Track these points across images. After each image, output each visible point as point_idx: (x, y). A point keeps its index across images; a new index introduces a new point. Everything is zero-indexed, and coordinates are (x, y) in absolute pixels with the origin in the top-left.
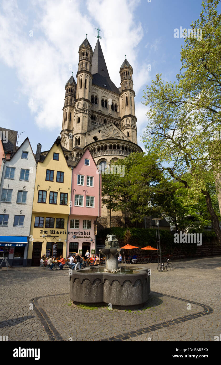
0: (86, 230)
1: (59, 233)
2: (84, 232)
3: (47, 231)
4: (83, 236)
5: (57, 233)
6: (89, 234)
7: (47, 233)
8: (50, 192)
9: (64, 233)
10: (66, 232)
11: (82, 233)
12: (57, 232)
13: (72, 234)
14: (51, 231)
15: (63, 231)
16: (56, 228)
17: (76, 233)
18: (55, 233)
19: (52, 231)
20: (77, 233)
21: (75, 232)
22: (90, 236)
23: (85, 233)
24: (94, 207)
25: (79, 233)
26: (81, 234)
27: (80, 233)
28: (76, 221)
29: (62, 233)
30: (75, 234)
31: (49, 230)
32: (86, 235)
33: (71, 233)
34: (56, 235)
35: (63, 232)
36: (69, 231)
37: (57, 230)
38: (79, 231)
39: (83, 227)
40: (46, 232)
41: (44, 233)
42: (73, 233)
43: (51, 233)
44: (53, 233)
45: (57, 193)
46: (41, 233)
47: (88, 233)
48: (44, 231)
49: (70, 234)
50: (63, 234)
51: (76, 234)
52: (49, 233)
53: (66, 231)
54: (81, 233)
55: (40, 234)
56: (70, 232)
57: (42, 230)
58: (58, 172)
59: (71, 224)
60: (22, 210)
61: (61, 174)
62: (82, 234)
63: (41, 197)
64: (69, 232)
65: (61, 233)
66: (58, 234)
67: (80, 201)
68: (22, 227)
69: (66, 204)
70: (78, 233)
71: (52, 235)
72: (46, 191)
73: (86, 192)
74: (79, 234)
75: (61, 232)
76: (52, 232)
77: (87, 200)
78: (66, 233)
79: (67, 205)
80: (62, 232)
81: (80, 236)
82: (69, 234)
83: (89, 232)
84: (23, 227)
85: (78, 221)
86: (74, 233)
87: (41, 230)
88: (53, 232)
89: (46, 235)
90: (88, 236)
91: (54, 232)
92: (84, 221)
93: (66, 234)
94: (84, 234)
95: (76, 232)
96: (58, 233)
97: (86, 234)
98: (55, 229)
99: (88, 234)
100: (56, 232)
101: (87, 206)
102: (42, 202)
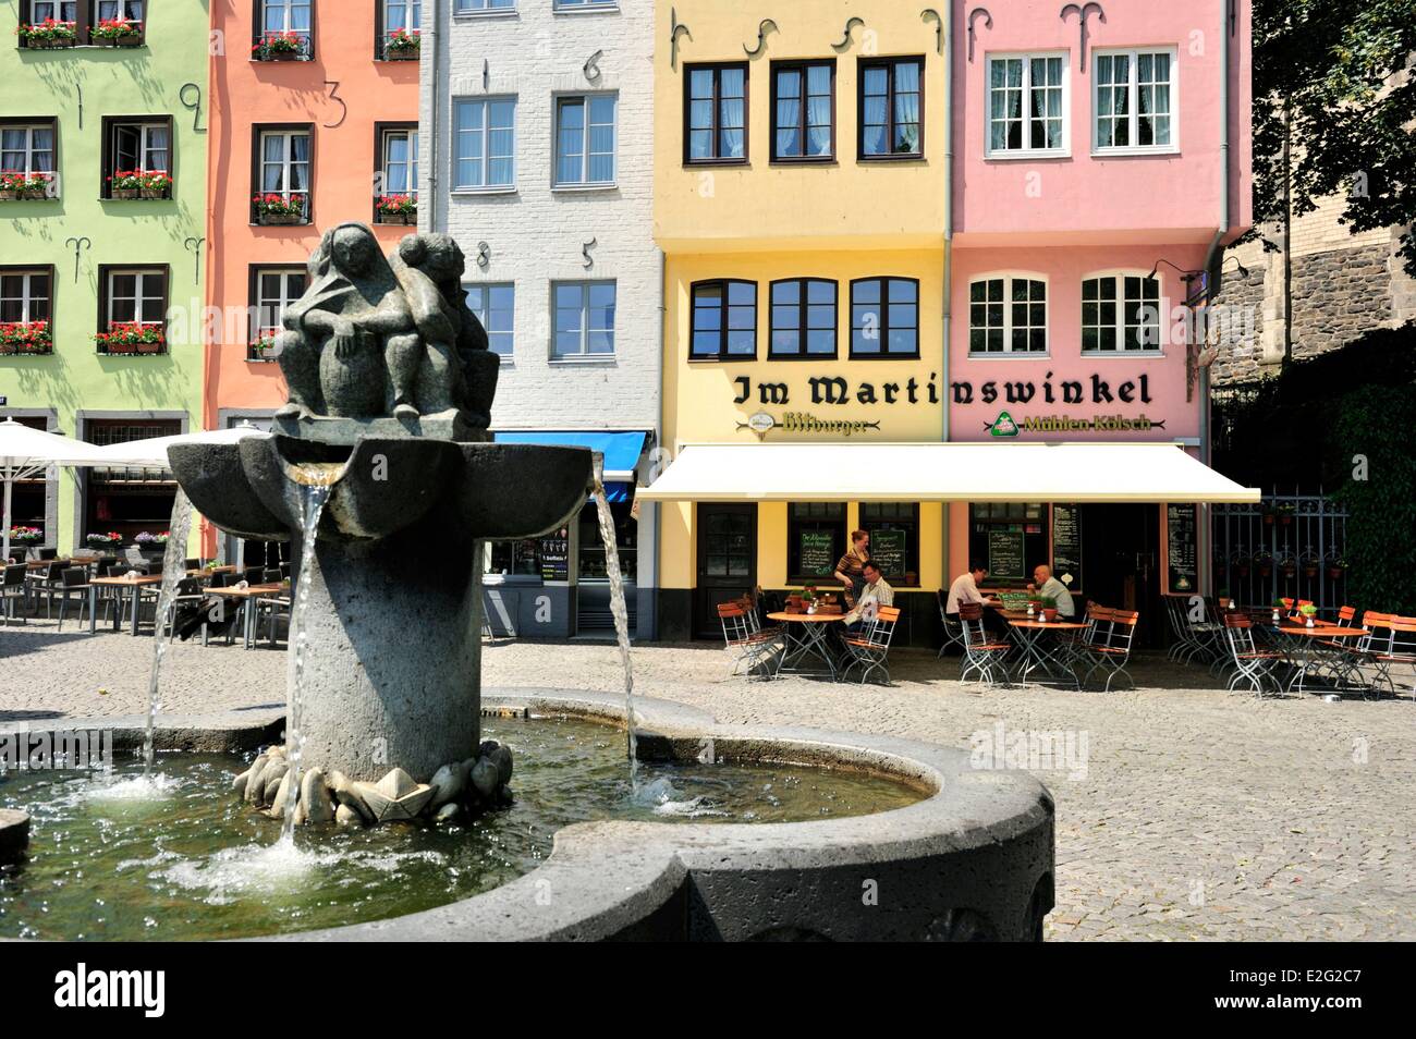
0: (1117, 365)
1: (880, 393)
2: (1095, 378)
3: (784, 387)
4: (1088, 409)
5: (860, 396)
6: (1146, 399)
7: (785, 401)
8: (777, 66)
9: (922, 393)
10: (938, 383)
11: (1072, 392)
12: (863, 386)
13: (987, 400)
14: (814, 382)
15: (911, 381)
16: (853, 356)
17: (1020, 393)
18: (843, 400)
19: (824, 380)
20: (1031, 387)
21: (1009, 386)
22: (1152, 412)
23: (1105, 386)
24: (1173, 146)
25: (1048, 387)
26: (1067, 399)
27: (1058, 392)
28: (1019, 287)
29: (902, 395)
30: (1011, 399)
31: (797, 375)
32: (1116, 408)
33: (977, 394)
34: (854, 411)
35: (912, 386)
36: (960, 379)
37: (858, 373)
38: (1050, 375)
39: (1089, 343)
40: (775, 393)
41: (764, 400)
42: (995, 394)
43: (816, 399)
44: (830, 399)
45: (830, 63)
46: (737, 400)
47: (1131, 386)
48: (762, 387)
49: (969, 400)
50: (912, 400)
51: (1025, 400)
52: (800, 401)
53: (933, 376)
54: (1066, 386)
55: (734, 405)
56: (968, 387)
57: (745, 381)
59: (977, 316)
60: (594, 240)
62: (1078, 400)
63: (703, 117)
64: (957, 386)
65: (893, 394)
66: (873, 400)
67: (1035, 112)
68: (604, 365)
69: (914, 150)
70: (1040, 392)
71: (826, 412)
72: (743, 65)
73: (1093, 15)
74: (1049, 399)
75: (890, 389)
76: (826, 390)
77: (1103, 94)
78: (938, 394)
79: (919, 158)
80: (903, 385)
81: (1060, 409)
82: (958, 399)
83: (1144, 379)
84: (613, 365)
85: (1038, 289)
86: (1002, 393)
87: (739, 380)
88: (829, 391)
89: (777, 411)
90: (1134, 410)
91: (837, 390)
92: (1089, 288)
93: (933, 399)
94: (1097, 399)
95: (1020, 386)
96: (867, 394)
97: (1114, 391)
98: (842, 367)
99: (1137, 393)
100: (852, 392)
101: (1101, 144)
102: (720, 158)
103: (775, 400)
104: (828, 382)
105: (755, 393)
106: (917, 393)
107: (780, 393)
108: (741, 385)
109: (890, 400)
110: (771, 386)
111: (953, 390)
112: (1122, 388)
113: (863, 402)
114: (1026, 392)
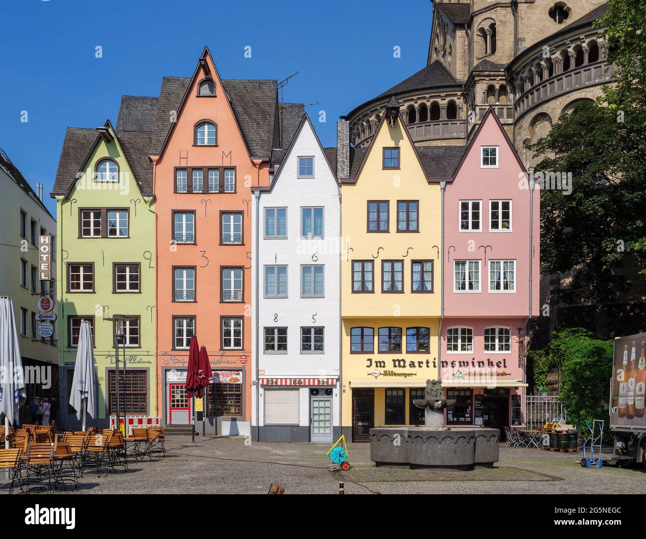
0: (496, 356)
1: (417, 364)
2: (489, 360)
3: (384, 362)
4: (486, 370)
5: (410, 365)
6: (505, 367)
7: (384, 367)
8: (384, 261)
9: (431, 364)
10: (436, 361)
11: (481, 364)
12: (411, 362)
13: (453, 367)
14: (394, 361)
15: (427, 360)
16: (408, 352)
17: (464, 364)
18: (404, 366)
19: (398, 360)
20: (467, 362)
21: (460, 362)
22: (507, 371)
23: (492, 362)
24: (515, 290)
25: (473, 363)
26: (479, 366)
27: (476, 364)
28: (463, 331)
29: (424, 365)
30: (461, 366)
31: (388, 358)
32: (496, 369)
33: (450, 365)
34: (408, 370)
35: (428, 362)
36: (443, 359)
37: (409, 358)
38: (474, 359)
39: (486, 348)
40: (380, 364)
41: (377, 366)
42: (455, 365)
43: (395, 366)
44: (400, 366)
45: (402, 261)
46: (368, 366)
47: (500, 363)
48: (376, 362)
49: (446, 367)
50: (428, 366)
51: (465, 367)
52: (389, 367)
53: (435, 359)
54: (479, 362)
55: (367, 368)
56: (446, 362)
57: (370, 360)
58: (399, 202)
59: (449, 341)
60: (316, 314)
61: (409, 207)
62: (483, 367)
63: (358, 277)
64: (443, 362)
65: (421, 365)
66: (414, 367)
67: (470, 279)
68: (320, 354)
69: (429, 289)
70: (470, 364)
71: (398, 370)
72: (372, 261)
73: (488, 249)
74: (474, 366)
75: (420, 363)
76: (398, 363)
77: (492, 273)
79: (432, 292)
80: (425, 362)
82: (443, 366)
83: (504, 360)
84: (324, 354)
85: (470, 332)
86: (457, 364)
87: (368, 360)
89: (382, 370)
90: (501, 370)
91: (402, 364)
92: (487, 332)
93: (435, 366)
94: (489, 367)
95: (464, 362)
96: (412, 365)
97: (495, 364)
98: (404, 356)
99: (502, 365)
100: (407, 364)
101: (491, 289)
102: (364, 290)
103: (381, 366)
104: (399, 361)
105: (374, 364)
106: (429, 365)
107: (382, 364)
108: (369, 361)
109: (420, 366)
110: (379, 362)
111: (441, 364)
112: (497, 363)
113: (411, 367)
114: (466, 364)
